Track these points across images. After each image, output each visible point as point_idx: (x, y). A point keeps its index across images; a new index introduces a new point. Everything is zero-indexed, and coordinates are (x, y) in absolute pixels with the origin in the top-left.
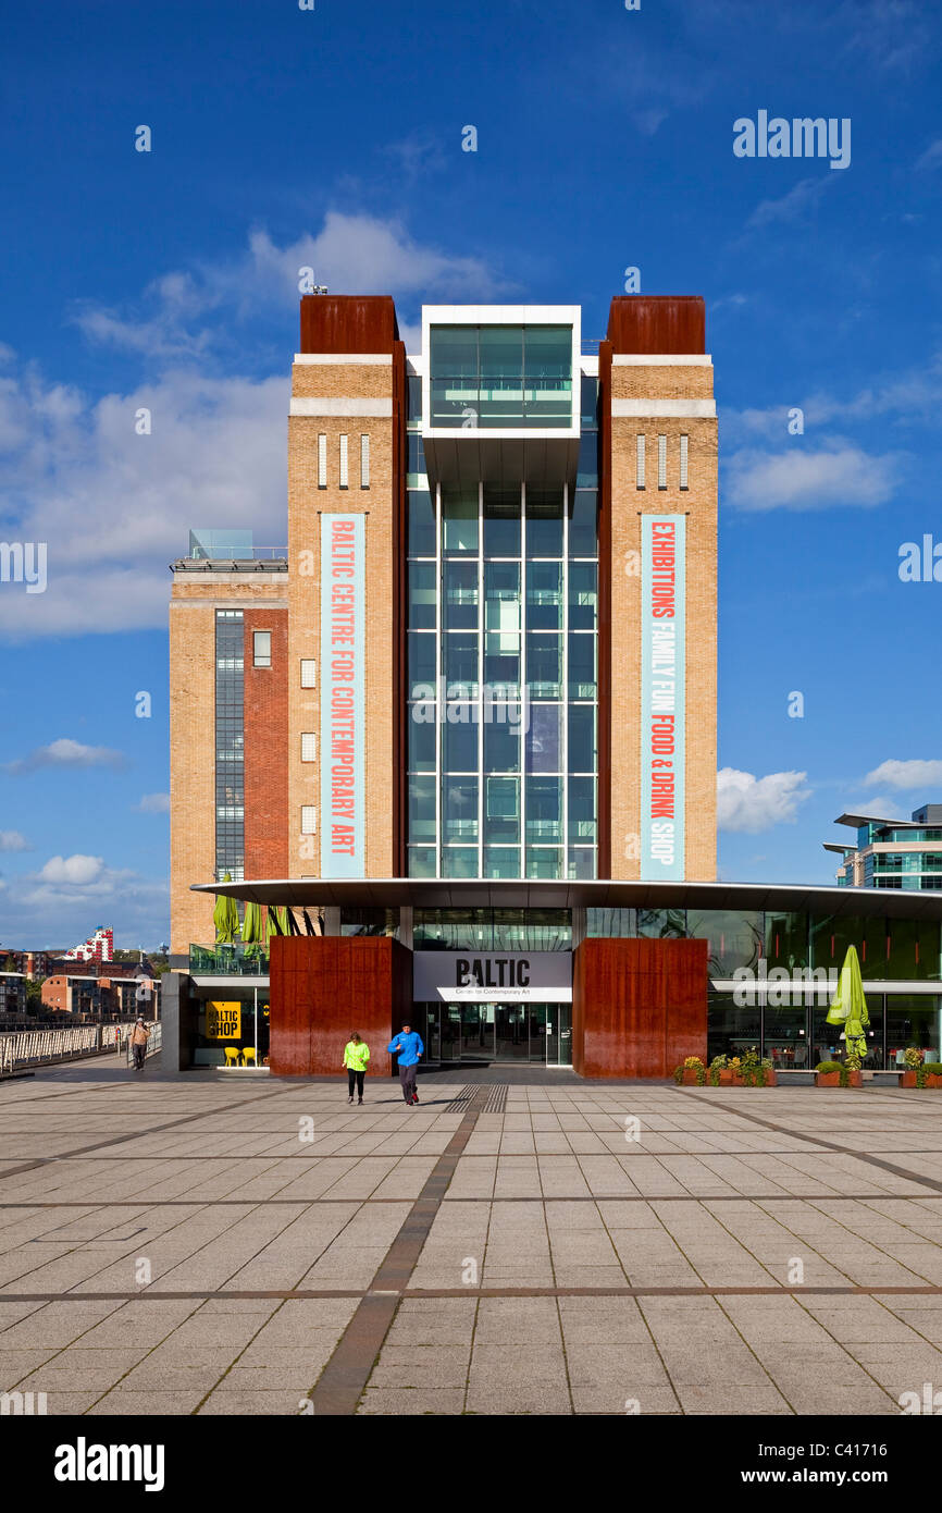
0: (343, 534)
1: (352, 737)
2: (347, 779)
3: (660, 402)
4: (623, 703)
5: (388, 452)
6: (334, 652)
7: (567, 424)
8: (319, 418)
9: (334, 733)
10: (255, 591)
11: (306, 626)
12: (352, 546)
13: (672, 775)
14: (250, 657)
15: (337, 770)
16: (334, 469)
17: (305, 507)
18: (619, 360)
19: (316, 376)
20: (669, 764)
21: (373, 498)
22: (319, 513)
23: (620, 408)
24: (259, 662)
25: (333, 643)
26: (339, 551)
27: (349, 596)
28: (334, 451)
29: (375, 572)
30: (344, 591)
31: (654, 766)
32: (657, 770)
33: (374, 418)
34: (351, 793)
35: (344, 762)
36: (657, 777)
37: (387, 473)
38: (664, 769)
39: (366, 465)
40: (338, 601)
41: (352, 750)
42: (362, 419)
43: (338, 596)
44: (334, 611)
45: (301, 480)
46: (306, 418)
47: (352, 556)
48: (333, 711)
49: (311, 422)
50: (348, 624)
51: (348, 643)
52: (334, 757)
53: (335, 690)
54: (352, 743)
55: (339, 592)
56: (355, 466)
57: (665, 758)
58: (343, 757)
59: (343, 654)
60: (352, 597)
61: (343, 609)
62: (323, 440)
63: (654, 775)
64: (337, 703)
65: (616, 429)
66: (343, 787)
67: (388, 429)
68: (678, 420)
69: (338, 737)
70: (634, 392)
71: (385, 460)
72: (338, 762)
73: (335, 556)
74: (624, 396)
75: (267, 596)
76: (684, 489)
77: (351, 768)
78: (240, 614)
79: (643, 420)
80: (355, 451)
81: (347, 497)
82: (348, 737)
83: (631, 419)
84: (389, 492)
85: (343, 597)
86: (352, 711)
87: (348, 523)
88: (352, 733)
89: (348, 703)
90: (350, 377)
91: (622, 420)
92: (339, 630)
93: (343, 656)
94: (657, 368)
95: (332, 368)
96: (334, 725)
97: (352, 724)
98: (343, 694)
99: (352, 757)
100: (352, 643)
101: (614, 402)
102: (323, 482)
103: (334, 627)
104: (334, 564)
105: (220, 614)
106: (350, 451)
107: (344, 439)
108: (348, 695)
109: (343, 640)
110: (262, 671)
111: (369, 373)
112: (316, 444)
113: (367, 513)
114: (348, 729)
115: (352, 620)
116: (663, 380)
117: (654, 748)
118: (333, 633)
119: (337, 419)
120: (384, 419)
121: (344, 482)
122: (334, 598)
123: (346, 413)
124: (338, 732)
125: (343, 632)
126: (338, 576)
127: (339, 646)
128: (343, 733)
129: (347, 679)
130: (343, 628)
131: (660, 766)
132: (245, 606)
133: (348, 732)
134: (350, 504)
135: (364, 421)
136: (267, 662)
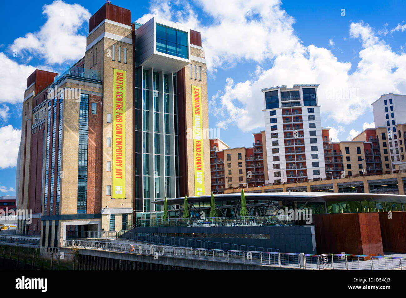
0: (120, 76)
1: (122, 140)
2: (121, 154)
5: (131, 54)
6: (117, 113)
8: (113, 40)
9: (117, 139)
10: (92, 89)
11: (108, 103)
12: (122, 81)
13: (201, 158)
14: (90, 111)
15: (117, 151)
16: (117, 56)
17: (109, 65)
19: (111, 27)
20: (200, 155)
21: (127, 67)
22: (113, 68)
24: (93, 112)
25: (117, 110)
26: (119, 81)
27: (121, 96)
28: (117, 50)
29: (128, 89)
30: (120, 94)
31: (197, 155)
32: (198, 156)
33: (128, 44)
34: (121, 158)
35: (119, 148)
36: (198, 158)
37: (131, 60)
38: (199, 156)
39: (125, 57)
40: (118, 97)
41: (122, 145)
42: (125, 43)
43: (118, 95)
44: (117, 100)
46: (109, 39)
47: (122, 84)
48: (116, 131)
49: (111, 40)
50: (121, 104)
51: (121, 110)
52: (116, 146)
53: (117, 125)
54: (122, 142)
55: (118, 94)
56: (122, 56)
57: (199, 153)
58: (119, 146)
59: (120, 113)
60: (122, 96)
61: (120, 99)
62: (114, 46)
63: (197, 158)
64: (118, 129)
66: (119, 156)
67: (131, 48)
69: (118, 140)
71: (131, 56)
72: (118, 148)
73: (117, 83)
75: (96, 91)
76: (200, 81)
77: (121, 150)
78: (87, 96)
80: (122, 52)
81: (121, 65)
82: (120, 140)
84: (132, 66)
85: (120, 96)
86: (122, 132)
87: (121, 73)
88: (122, 139)
89: (121, 129)
90: (121, 30)
92: (118, 106)
93: (119, 114)
95: (116, 26)
96: (117, 136)
97: (122, 136)
98: (119, 126)
99: (122, 147)
100: (122, 111)
102: (114, 59)
103: (117, 105)
104: (117, 85)
105: (82, 95)
107: (119, 48)
108: (121, 127)
109: (120, 109)
110: (94, 115)
111: (126, 30)
113: (126, 71)
114: (121, 137)
115: (122, 103)
117: (197, 150)
118: (117, 107)
120: (130, 44)
121: (119, 60)
122: (117, 96)
124: (118, 138)
125: (119, 107)
126: (118, 89)
127: (118, 111)
128: (119, 139)
129: (120, 122)
130: (120, 105)
131: (198, 155)
132: (89, 93)
133: (121, 139)
134: (122, 67)
136: (95, 113)
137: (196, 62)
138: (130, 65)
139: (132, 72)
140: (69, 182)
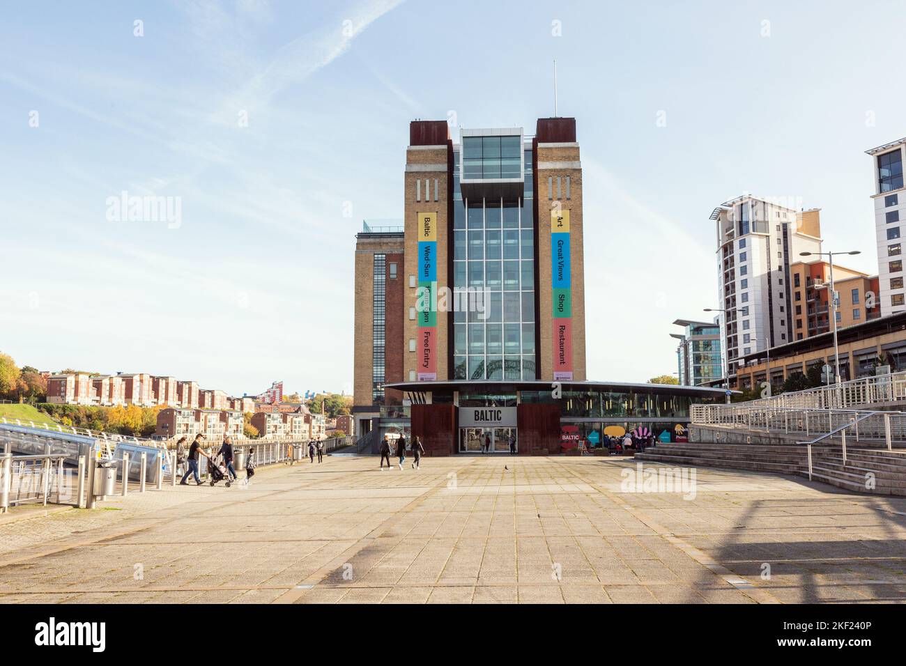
0: (427, 221)
3: (558, 163)
4: (545, 292)
5: (446, 186)
7: (519, 176)
8: (417, 172)
10: (391, 246)
11: (412, 260)
14: (388, 273)
16: (423, 193)
17: (412, 210)
18: (540, 145)
19: (416, 155)
21: (439, 205)
22: (417, 212)
23: (542, 165)
24: (391, 276)
28: (423, 186)
29: (440, 237)
33: (440, 172)
37: (445, 195)
39: (436, 192)
42: (435, 172)
45: (410, 199)
49: (414, 174)
56: (432, 193)
62: (419, 182)
65: (540, 175)
67: (445, 177)
68: (565, 170)
70: (547, 159)
71: (444, 189)
74: (543, 161)
75: (396, 247)
76: (568, 199)
78: (384, 256)
79: (551, 170)
80: (432, 186)
81: (428, 205)
83: (546, 170)
84: (446, 203)
90: (430, 155)
91: (543, 170)
94: (556, 148)
95: (422, 151)
101: (539, 163)
102: (419, 199)
105: (376, 256)
106: (430, 186)
107: (428, 181)
110: (393, 280)
111: (437, 153)
112: (416, 182)
113: (437, 213)
116: (560, 153)
119: (425, 172)
120: (444, 172)
121: (428, 199)
123: (428, 170)
132: (386, 252)
134: (430, 208)
135: (436, 174)
136: (395, 276)
137: (561, 170)
138: (443, 202)
139: (447, 212)
140: (362, 367)
